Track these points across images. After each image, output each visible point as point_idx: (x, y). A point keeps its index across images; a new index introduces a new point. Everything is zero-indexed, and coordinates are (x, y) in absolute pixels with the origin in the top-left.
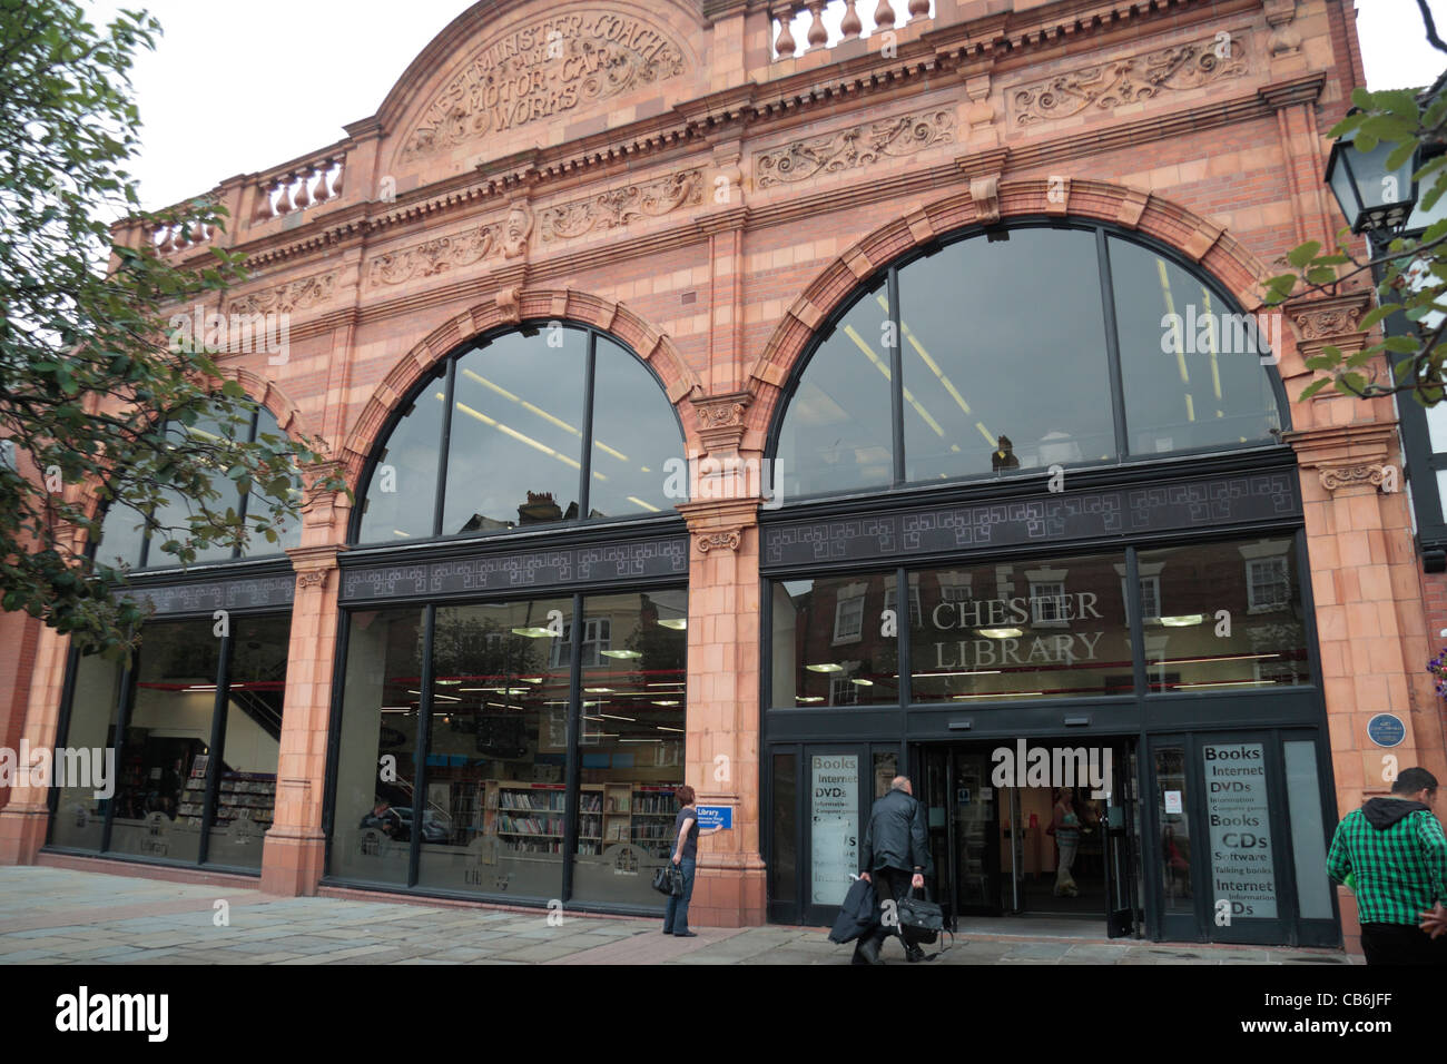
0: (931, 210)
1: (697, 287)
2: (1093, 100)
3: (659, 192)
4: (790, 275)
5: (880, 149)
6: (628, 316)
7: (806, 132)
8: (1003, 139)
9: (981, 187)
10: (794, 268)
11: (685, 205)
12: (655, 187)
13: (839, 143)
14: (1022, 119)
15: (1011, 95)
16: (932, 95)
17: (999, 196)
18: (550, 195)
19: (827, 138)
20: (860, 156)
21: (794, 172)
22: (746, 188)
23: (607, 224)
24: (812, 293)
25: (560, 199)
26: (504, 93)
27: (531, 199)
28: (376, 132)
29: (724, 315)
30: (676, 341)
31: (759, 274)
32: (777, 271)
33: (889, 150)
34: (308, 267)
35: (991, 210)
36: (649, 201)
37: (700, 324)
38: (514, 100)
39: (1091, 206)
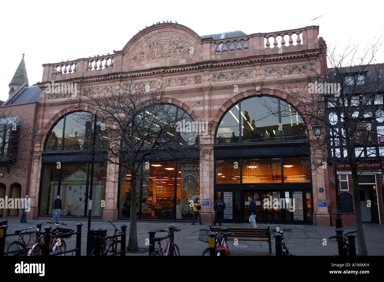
0: (248, 91)
1: (200, 101)
2: (279, 73)
3: (192, 79)
4: (220, 101)
5: (238, 77)
6: (186, 105)
7: (223, 71)
8: (262, 79)
9: (258, 88)
10: (220, 99)
11: (197, 83)
12: (191, 78)
13: (229, 75)
14: (266, 75)
15: (264, 70)
16: (248, 67)
17: (261, 90)
18: (167, 76)
19: (227, 73)
20: (234, 78)
21: (221, 79)
22: (210, 81)
23: (180, 84)
24: (224, 105)
25: (169, 77)
26: (154, 49)
27: (162, 76)
28: (122, 54)
29: (207, 108)
30: (196, 111)
31: (213, 100)
32: (217, 99)
33: (240, 77)
34: (105, 84)
35: (259, 93)
36: (190, 81)
37: (201, 108)
38: (156, 52)
39: (277, 94)
